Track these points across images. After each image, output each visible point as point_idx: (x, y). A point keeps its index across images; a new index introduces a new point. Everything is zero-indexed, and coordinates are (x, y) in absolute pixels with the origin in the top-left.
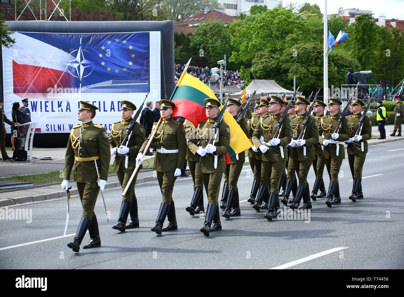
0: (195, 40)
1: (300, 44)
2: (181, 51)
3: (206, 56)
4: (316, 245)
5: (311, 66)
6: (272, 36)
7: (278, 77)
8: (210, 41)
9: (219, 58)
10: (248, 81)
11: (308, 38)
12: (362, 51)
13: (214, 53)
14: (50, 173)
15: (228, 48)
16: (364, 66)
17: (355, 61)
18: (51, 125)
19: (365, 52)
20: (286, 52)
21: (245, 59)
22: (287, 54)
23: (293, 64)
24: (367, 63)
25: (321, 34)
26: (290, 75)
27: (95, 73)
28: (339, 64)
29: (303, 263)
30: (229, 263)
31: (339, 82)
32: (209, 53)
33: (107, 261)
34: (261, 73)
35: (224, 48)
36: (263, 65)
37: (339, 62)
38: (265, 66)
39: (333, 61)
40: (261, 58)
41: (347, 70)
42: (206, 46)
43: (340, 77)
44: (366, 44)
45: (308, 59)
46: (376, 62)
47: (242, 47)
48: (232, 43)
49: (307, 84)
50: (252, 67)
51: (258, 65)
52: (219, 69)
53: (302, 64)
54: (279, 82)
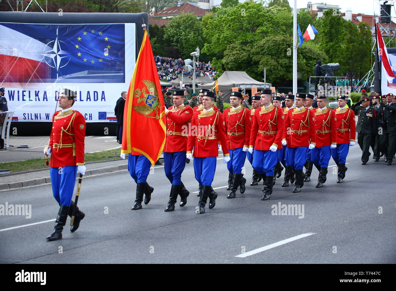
0: (168, 32)
1: (269, 37)
2: (155, 43)
3: (179, 48)
4: (285, 231)
5: (281, 58)
6: (243, 28)
7: (249, 68)
8: (183, 33)
9: (192, 49)
10: (220, 72)
11: (278, 31)
12: (330, 45)
13: (187, 45)
14: (27, 161)
15: (201, 40)
16: (331, 58)
17: (322, 54)
18: (28, 114)
19: (333, 46)
20: (256, 45)
21: (216, 51)
22: (257, 46)
23: (263, 56)
24: (334, 55)
25: (291, 27)
26: (260, 66)
27: (72, 64)
28: (308, 56)
29: (273, 248)
30: (201, 248)
31: (308, 74)
32: (182, 45)
33: (83, 246)
34: (232, 64)
35: (197, 40)
36: (234, 57)
37: (308, 54)
38: (237, 58)
39: (302, 54)
40: (233, 50)
41: (316, 62)
42: (180, 38)
43: (309, 69)
44: (333, 38)
45: (278, 51)
46: (343, 54)
47: (214, 39)
48: (205, 35)
49: (277, 75)
50: (224, 58)
51: (230, 57)
52: (192, 60)
53: (272, 56)
54: (250, 74)
